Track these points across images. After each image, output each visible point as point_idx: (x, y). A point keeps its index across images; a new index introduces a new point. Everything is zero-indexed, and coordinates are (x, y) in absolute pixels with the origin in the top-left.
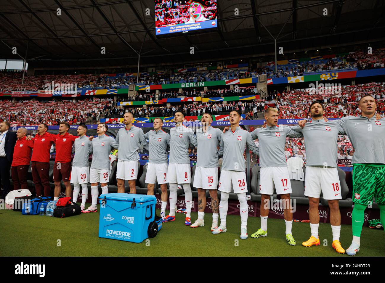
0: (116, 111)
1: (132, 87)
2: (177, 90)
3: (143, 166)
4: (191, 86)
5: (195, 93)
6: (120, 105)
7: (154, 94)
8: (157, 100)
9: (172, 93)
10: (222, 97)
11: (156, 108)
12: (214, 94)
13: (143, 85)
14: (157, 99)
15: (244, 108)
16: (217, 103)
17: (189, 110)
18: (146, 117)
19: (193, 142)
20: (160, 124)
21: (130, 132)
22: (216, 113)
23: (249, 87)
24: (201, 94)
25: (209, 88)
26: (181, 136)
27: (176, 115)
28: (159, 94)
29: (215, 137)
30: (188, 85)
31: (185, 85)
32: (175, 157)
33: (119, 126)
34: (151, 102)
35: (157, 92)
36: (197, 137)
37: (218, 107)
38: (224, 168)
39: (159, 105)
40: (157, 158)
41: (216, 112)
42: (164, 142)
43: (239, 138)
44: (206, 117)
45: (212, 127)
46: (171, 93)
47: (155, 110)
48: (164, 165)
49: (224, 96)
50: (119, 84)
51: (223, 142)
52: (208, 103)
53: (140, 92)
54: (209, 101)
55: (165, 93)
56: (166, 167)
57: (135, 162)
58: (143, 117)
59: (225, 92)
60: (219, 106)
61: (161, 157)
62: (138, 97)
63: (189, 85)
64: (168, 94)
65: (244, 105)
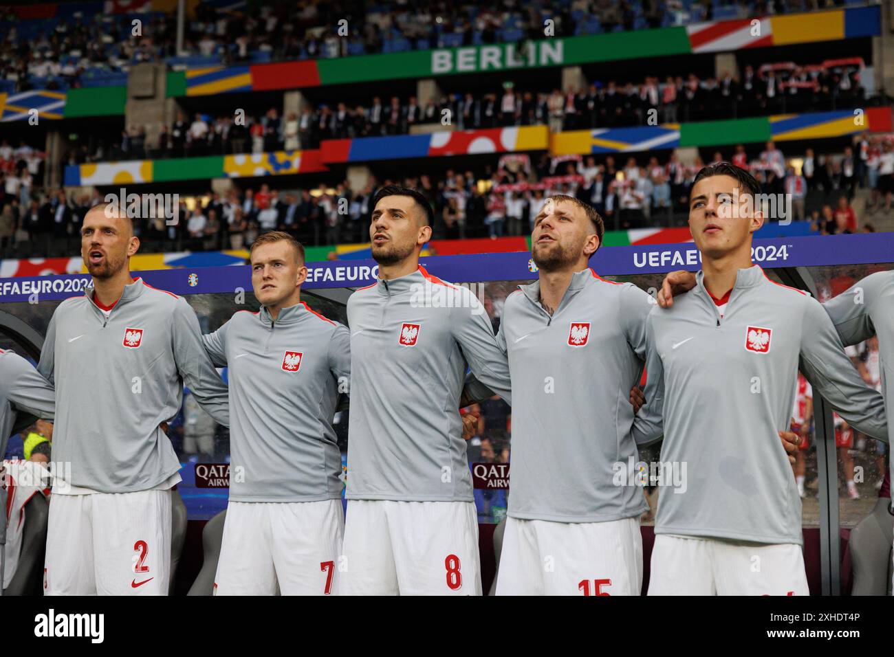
0: (58, 218)
1: (150, 78)
2: (406, 89)
3: (205, 522)
4: (490, 64)
5: (508, 104)
6: (77, 183)
7: (273, 114)
8: (291, 152)
9: (377, 110)
10: (671, 121)
11: (283, 196)
12: (624, 108)
13: (210, 62)
14: (292, 143)
15: (798, 183)
16: (642, 160)
17: (478, 206)
18: (229, 247)
19: (486, 372)
20: (293, 275)
21: (118, 322)
22: (635, 219)
23: (829, 63)
24: (546, 109)
25: (593, 72)
26: (409, 334)
27: (379, 213)
28: (302, 113)
29: (615, 338)
30: (472, 59)
31: (454, 60)
32: (381, 460)
33: (58, 286)
34: (255, 163)
35: (293, 101)
36: (504, 339)
37: (649, 183)
38: (671, 520)
39: (305, 180)
40: (277, 473)
41: (638, 212)
42: (319, 373)
43: (758, 340)
44: (560, 216)
45: (592, 277)
46: (370, 106)
47: (282, 208)
48: (324, 509)
49: (681, 119)
50: (73, 61)
51: (659, 361)
52: (591, 161)
53: (191, 107)
54: (595, 147)
55: (337, 110)
56: (336, 523)
57: (154, 502)
58: (212, 250)
59: (690, 95)
60: (649, 177)
61: (305, 464)
62: (183, 136)
63: (478, 62)
64: (353, 113)
65: (803, 169)
